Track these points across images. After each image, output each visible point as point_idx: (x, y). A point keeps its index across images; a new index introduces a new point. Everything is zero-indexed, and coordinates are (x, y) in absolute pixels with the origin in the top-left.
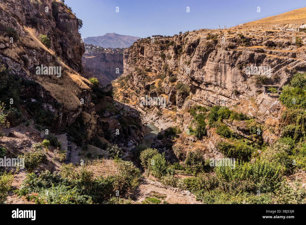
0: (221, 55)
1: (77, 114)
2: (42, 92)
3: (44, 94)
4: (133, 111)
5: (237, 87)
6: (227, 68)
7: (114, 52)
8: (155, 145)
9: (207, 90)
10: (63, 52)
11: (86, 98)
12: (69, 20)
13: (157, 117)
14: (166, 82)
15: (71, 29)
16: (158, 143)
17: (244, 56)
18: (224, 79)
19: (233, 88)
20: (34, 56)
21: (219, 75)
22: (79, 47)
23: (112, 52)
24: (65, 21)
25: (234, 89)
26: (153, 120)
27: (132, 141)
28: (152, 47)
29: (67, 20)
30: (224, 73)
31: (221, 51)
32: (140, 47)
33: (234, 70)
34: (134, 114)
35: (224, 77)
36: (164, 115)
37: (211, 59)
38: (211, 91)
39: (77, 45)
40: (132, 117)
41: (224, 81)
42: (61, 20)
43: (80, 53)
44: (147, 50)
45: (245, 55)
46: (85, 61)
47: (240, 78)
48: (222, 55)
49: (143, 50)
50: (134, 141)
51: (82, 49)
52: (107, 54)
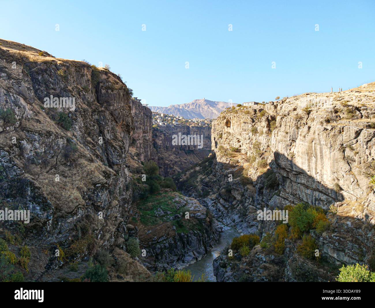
0: (314, 133)
1: (75, 218)
2: (29, 188)
3: (31, 190)
4: (198, 209)
5: (339, 180)
6: (324, 151)
7: (201, 124)
8: (217, 263)
9: (299, 183)
10: (100, 131)
11: (100, 195)
12: (112, 91)
13: (241, 219)
14: (254, 168)
15: (115, 101)
16: (222, 260)
17: (348, 134)
18: (321, 167)
19: (333, 181)
20: (35, 140)
21: (313, 162)
22: (125, 123)
23: (198, 124)
24: (107, 92)
25: (335, 183)
26: (236, 222)
27: (191, 254)
28: (240, 119)
29: (110, 91)
30: (321, 159)
31: (314, 126)
32: (225, 118)
33: (334, 154)
34: (199, 214)
35: (320, 165)
36: (249, 216)
37: (302, 138)
38: (303, 184)
39: (123, 121)
40: (197, 218)
41: (321, 171)
42: (103, 91)
43: (128, 131)
44: (234, 122)
45: (348, 132)
46: (163, 137)
47: (343, 166)
48: (317, 133)
49: (229, 123)
50: (194, 255)
51: (129, 126)
52: (193, 127)
